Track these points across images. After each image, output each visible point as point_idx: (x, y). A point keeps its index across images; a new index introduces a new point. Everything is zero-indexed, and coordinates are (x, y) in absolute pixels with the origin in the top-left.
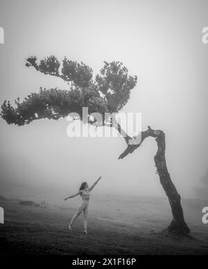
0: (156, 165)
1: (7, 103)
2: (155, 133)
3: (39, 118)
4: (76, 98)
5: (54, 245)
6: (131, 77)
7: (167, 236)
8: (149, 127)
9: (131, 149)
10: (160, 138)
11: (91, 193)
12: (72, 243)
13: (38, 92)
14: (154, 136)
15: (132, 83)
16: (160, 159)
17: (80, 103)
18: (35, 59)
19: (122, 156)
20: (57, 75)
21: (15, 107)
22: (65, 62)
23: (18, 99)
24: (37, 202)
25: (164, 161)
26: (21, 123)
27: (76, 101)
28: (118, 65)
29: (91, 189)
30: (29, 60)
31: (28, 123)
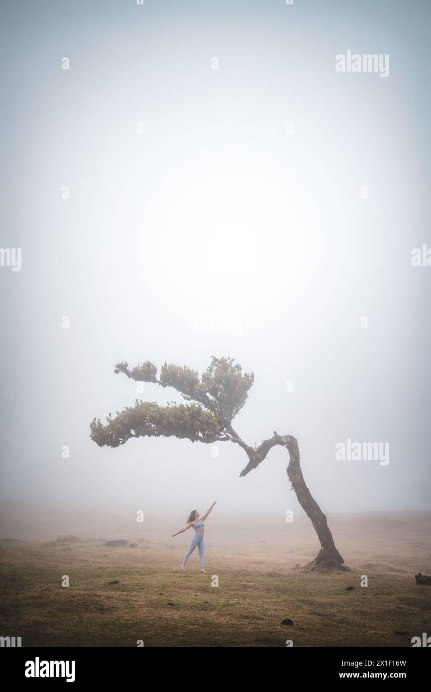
0: (291, 479)
1: (97, 421)
2: (283, 440)
3: (137, 436)
4: (180, 419)
5: (171, 584)
6: (246, 375)
7: (313, 570)
8: (275, 433)
9: (254, 463)
10: (292, 445)
11: (205, 522)
12: (190, 581)
13: (133, 407)
14: (283, 444)
15: (248, 382)
16: (294, 471)
17: (186, 424)
18: (126, 365)
19: (244, 473)
20: (155, 381)
21: (105, 424)
22: (164, 369)
23: (110, 414)
24: (133, 541)
25: (300, 473)
26: (115, 444)
27: (181, 422)
28: (228, 362)
29: (204, 518)
30: (118, 366)
31: (123, 443)
